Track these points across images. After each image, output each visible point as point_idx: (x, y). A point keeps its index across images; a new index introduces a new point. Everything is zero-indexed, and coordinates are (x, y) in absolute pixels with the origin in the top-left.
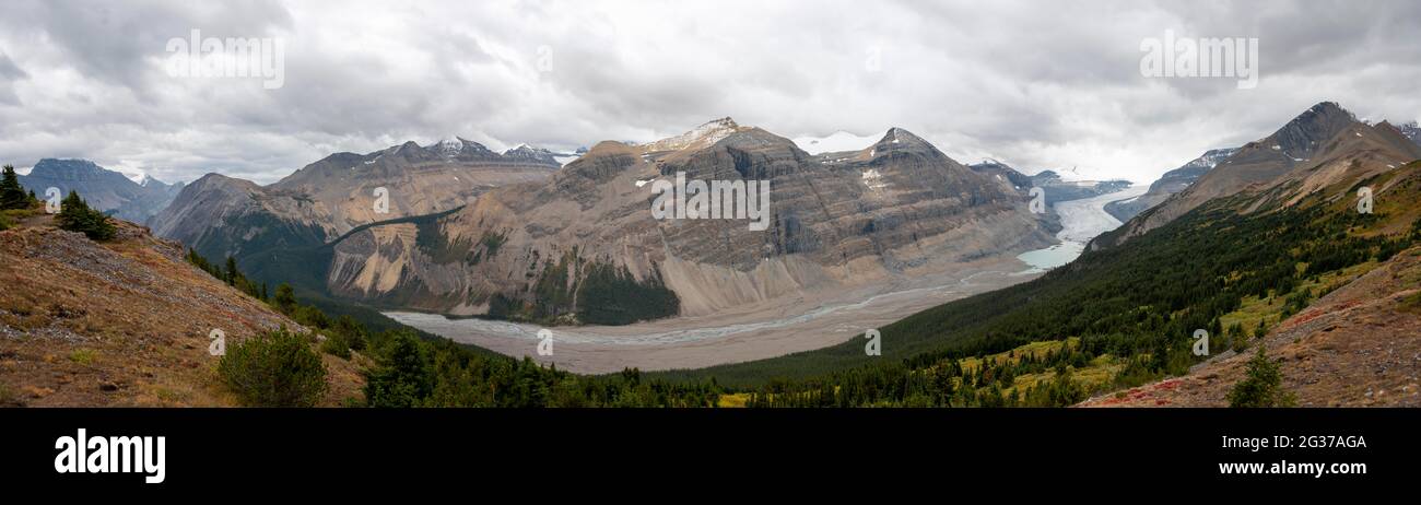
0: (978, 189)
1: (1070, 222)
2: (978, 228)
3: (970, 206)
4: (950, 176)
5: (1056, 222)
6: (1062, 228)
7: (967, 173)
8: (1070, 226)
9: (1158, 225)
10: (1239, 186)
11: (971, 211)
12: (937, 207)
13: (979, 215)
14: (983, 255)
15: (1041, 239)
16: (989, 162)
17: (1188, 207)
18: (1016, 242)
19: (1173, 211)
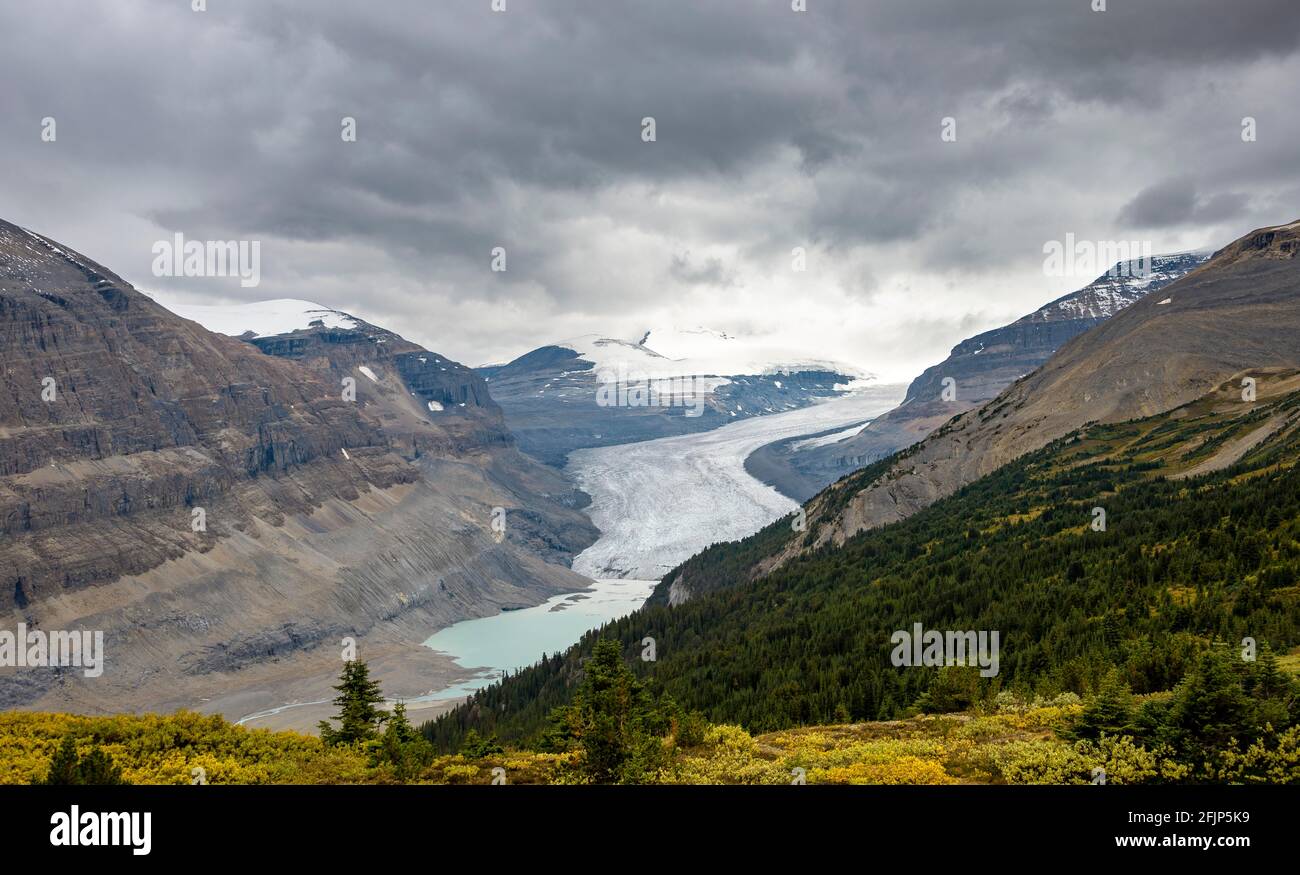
0: (283, 414)
1: (621, 517)
2: (284, 550)
3: (253, 474)
4: (170, 374)
5: (575, 517)
6: (594, 535)
7: (239, 361)
8: (625, 527)
9: (890, 516)
10: (1193, 382)
11: (256, 492)
12: (116, 481)
13: (285, 504)
14: (297, 642)
15: (520, 577)
16: (332, 322)
17: (999, 454)
18: (421, 588)
19: (945, 469)
